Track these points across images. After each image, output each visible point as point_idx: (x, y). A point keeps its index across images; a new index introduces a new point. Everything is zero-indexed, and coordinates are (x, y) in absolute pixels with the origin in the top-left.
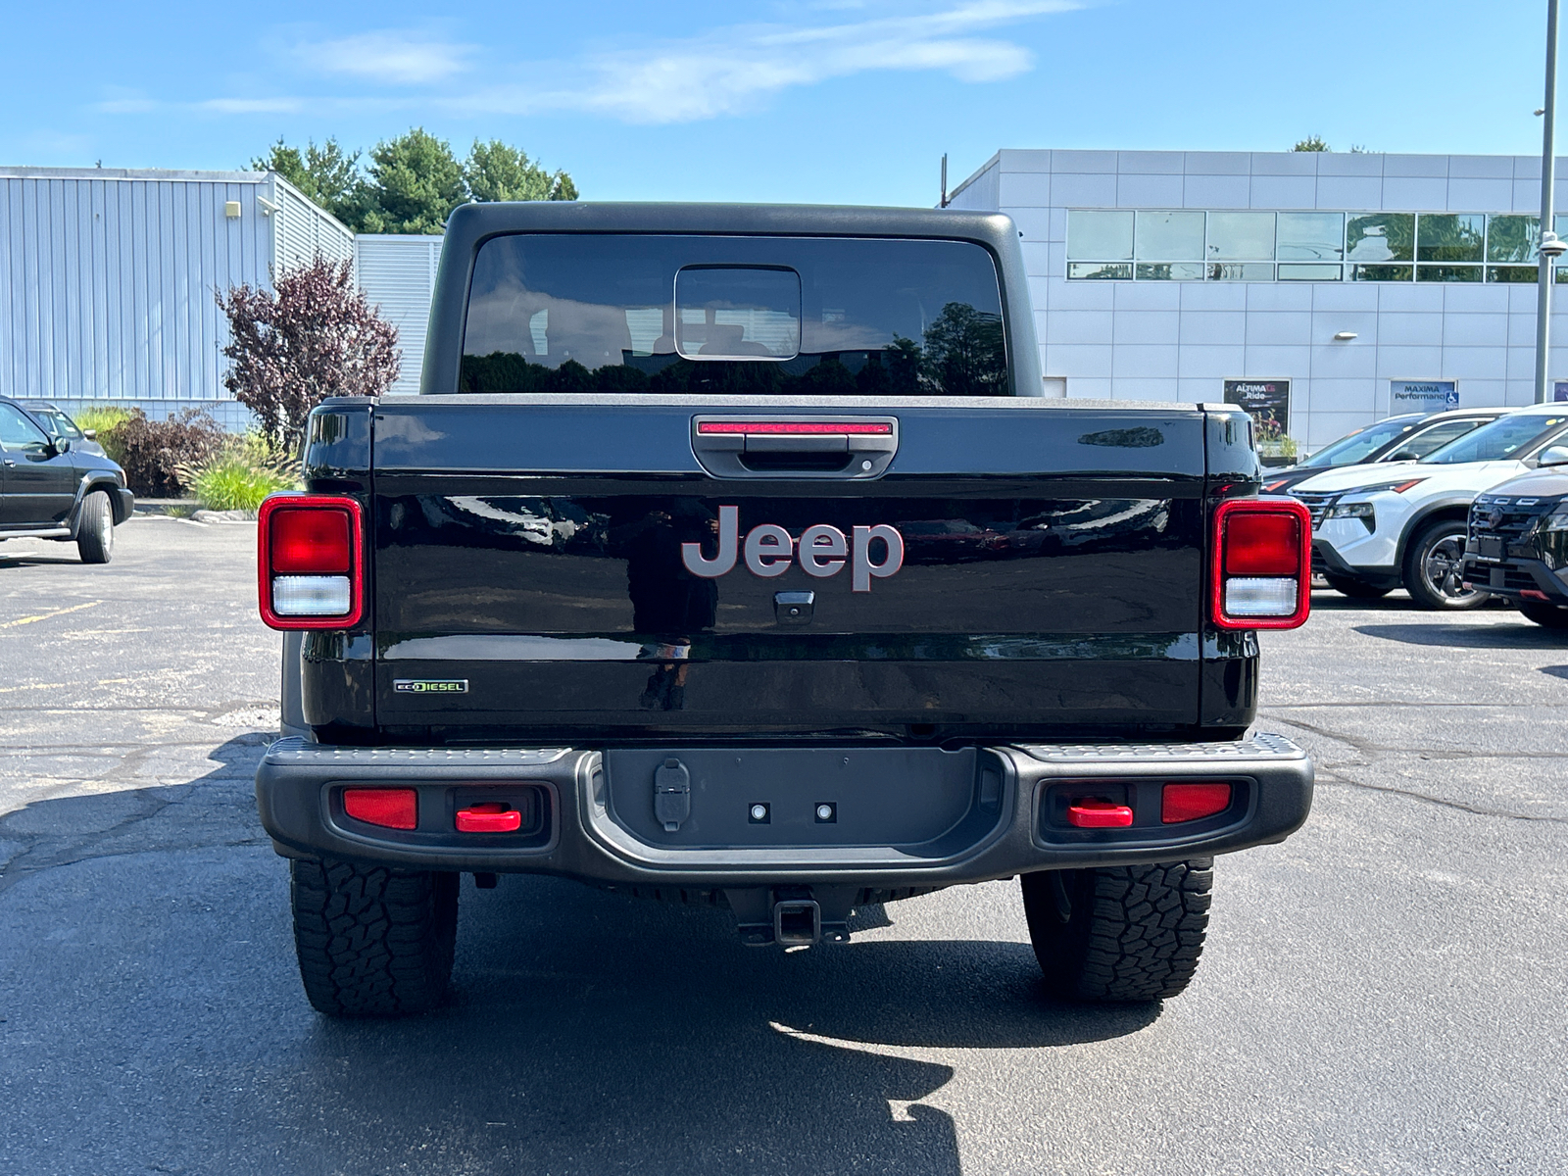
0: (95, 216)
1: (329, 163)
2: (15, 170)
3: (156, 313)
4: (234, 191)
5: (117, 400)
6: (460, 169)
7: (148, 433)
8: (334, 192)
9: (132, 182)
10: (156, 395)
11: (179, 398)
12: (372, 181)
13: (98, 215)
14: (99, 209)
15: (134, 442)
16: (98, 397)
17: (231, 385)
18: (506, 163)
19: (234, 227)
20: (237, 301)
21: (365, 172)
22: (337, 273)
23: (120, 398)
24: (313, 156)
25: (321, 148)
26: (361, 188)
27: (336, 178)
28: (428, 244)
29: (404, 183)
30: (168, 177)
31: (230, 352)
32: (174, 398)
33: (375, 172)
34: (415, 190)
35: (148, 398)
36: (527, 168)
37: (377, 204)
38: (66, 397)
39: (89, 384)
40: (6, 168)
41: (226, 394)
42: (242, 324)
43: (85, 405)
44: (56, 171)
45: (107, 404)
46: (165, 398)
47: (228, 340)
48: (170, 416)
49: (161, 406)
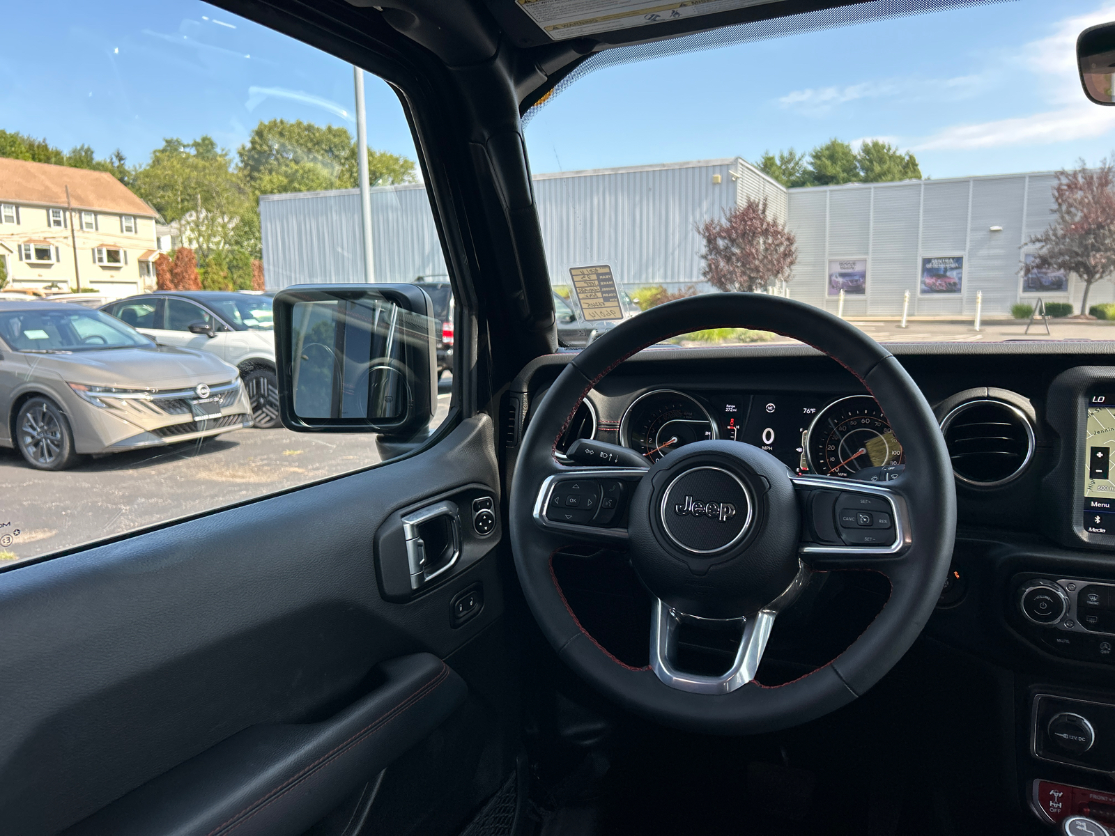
0: (649, 189)
1: (789, 161)
2: (613, 169)
4: (717, 169)
5: (655, 283)
6: (855, 157)
8: (791, 174)
9: (668, 170)
10: (675, 280)
11: (685, 281)
12: (810, 168)
14: (651, 185)
16: (648, 282)
17: (705, 274)
18: (879, 151)
19: (717, 190)
20: (707, 228)
21: (807, 164)
22: (761, 207)
23: (657, 281)
24: (782, 158)
25: (786, 154)
26: (805, 172)
27: (793, 168)
28: (826, 191)
29: (825, 167)
30: (684, 166)
31: (705, 257)
33: (812, 164)
34: (831, 170)
35: (670, 281)
36: (891, 152)
37: (812, 179)
39: (644, 276)
41: (702, 278)
42: (711, 241)
43: (642, 287)
47: (704, 250)
48: (680, 290)
49: (677, 285)
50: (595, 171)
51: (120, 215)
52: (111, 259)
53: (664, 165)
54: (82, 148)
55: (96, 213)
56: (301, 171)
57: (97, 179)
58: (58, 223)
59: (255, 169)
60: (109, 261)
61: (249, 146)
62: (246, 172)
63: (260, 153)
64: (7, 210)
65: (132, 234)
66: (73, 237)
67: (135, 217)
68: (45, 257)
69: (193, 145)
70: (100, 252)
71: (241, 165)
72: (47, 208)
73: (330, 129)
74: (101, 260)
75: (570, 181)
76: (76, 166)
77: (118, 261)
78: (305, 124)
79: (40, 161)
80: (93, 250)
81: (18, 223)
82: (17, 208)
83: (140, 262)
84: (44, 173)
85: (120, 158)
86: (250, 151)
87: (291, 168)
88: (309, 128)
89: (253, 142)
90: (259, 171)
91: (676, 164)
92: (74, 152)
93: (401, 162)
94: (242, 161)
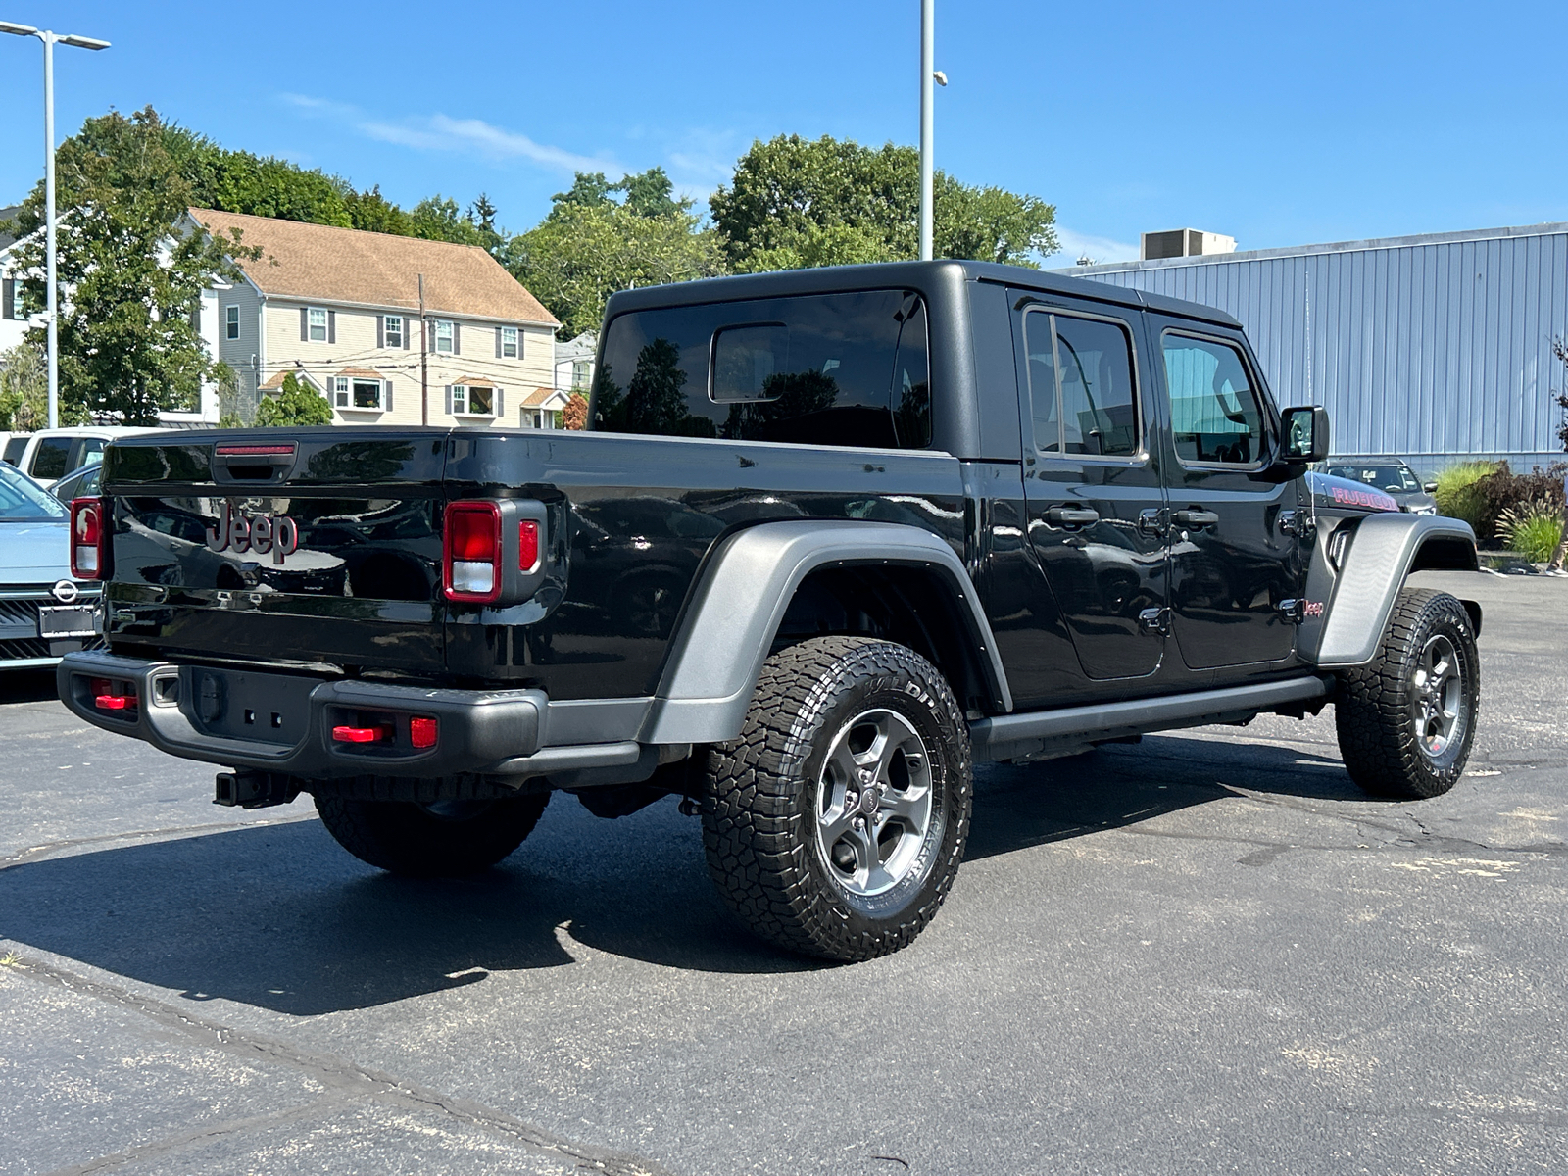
0: (1477, 275)
2: (1406, 239)
3: (1532, 368)
5: (1490, 454)
7: (1510, 486)
9: (1514, 239)
10: (1527, 449)
11: (1551, 451)
13: (1480, 275)
14: (1481, 269)
15: (1493, 496)
16: (1472, 452)
23: (1493, 452)
30: (1550, 231)
32: (1546, 451)
35: (1519, 451)
38: (1442, 452)
39: (1464, 440)
40: (1398, 238)
43: (1460, 460)
44: (1443, 236)
45: (1481, 458)
46: (1538, 451)
48: (1536, 469)
49: (1529, 459)
50: (1371, 243)
51: (498, 325)
52: (476, 406)
53: (1508, 231)
54: (437, 202)
55: (458, 321)
56: (828, 243)
57: (462, 260)
58: (395, 340)
59: (740, 234)
60: (472, 410)
61: (730, 188)
62: (723, 241)
63: (750, 201)
64: (315, 316)
65: (514, 361)
66: (425, 366)
67: (522, 328)
68: (370, 402)
69: (623, 185)
70: (459, 391)
71: (715, 226)
72: (378, 313)
73: (888, 150)
74: (459, 407)
75: (1323, 262)
76: (424, 236)
77: (487, 409)
78: (839, 142)
79: (365, 228)
80: (448, 388)
81: (332, 340)
82: (332, 313)
83: (524, 410)
84: (377, 249)
85: (487, 212)
86: (732, 198)
87: (811, 237)
88: (847, 151)
89: (738, 181)
90: (746, 238)
91: (1530, 229)
92: (423, 208)
93: (1027, 209)
94: (716, 218)
